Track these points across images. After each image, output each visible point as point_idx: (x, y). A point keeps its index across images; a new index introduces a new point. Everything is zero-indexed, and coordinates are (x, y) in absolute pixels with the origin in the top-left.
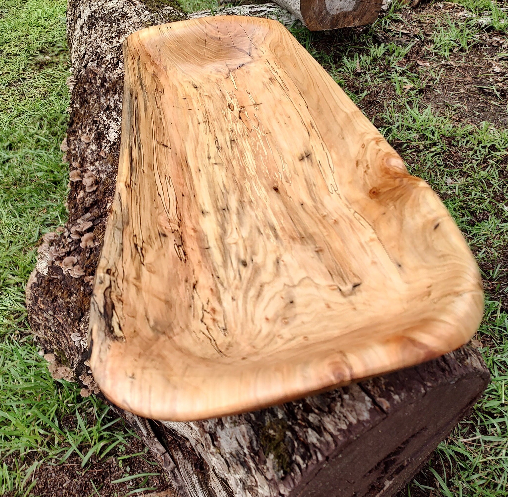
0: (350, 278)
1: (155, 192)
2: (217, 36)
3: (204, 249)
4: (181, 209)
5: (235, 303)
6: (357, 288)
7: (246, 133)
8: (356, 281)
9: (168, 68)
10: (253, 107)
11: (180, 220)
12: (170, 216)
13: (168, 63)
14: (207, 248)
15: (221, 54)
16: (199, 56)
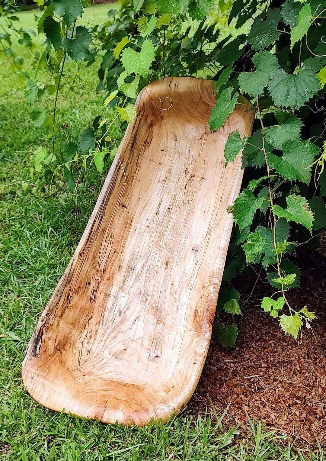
0: (158, 350)
1: (98, 251)
2: (208, 102)
3: (107, 295)
4: (108, 264)
5: (102, 337)
6: (156, 358)
7: (181, 205)
8: (159, 354)
9: (164, 118)
10: (200, 179)
11: (104, 272)
12: (99, 269)
13: (165, 114)
14: (108, 295)
15: (206, 117)
16: (190, 112)
